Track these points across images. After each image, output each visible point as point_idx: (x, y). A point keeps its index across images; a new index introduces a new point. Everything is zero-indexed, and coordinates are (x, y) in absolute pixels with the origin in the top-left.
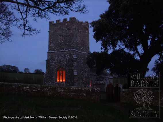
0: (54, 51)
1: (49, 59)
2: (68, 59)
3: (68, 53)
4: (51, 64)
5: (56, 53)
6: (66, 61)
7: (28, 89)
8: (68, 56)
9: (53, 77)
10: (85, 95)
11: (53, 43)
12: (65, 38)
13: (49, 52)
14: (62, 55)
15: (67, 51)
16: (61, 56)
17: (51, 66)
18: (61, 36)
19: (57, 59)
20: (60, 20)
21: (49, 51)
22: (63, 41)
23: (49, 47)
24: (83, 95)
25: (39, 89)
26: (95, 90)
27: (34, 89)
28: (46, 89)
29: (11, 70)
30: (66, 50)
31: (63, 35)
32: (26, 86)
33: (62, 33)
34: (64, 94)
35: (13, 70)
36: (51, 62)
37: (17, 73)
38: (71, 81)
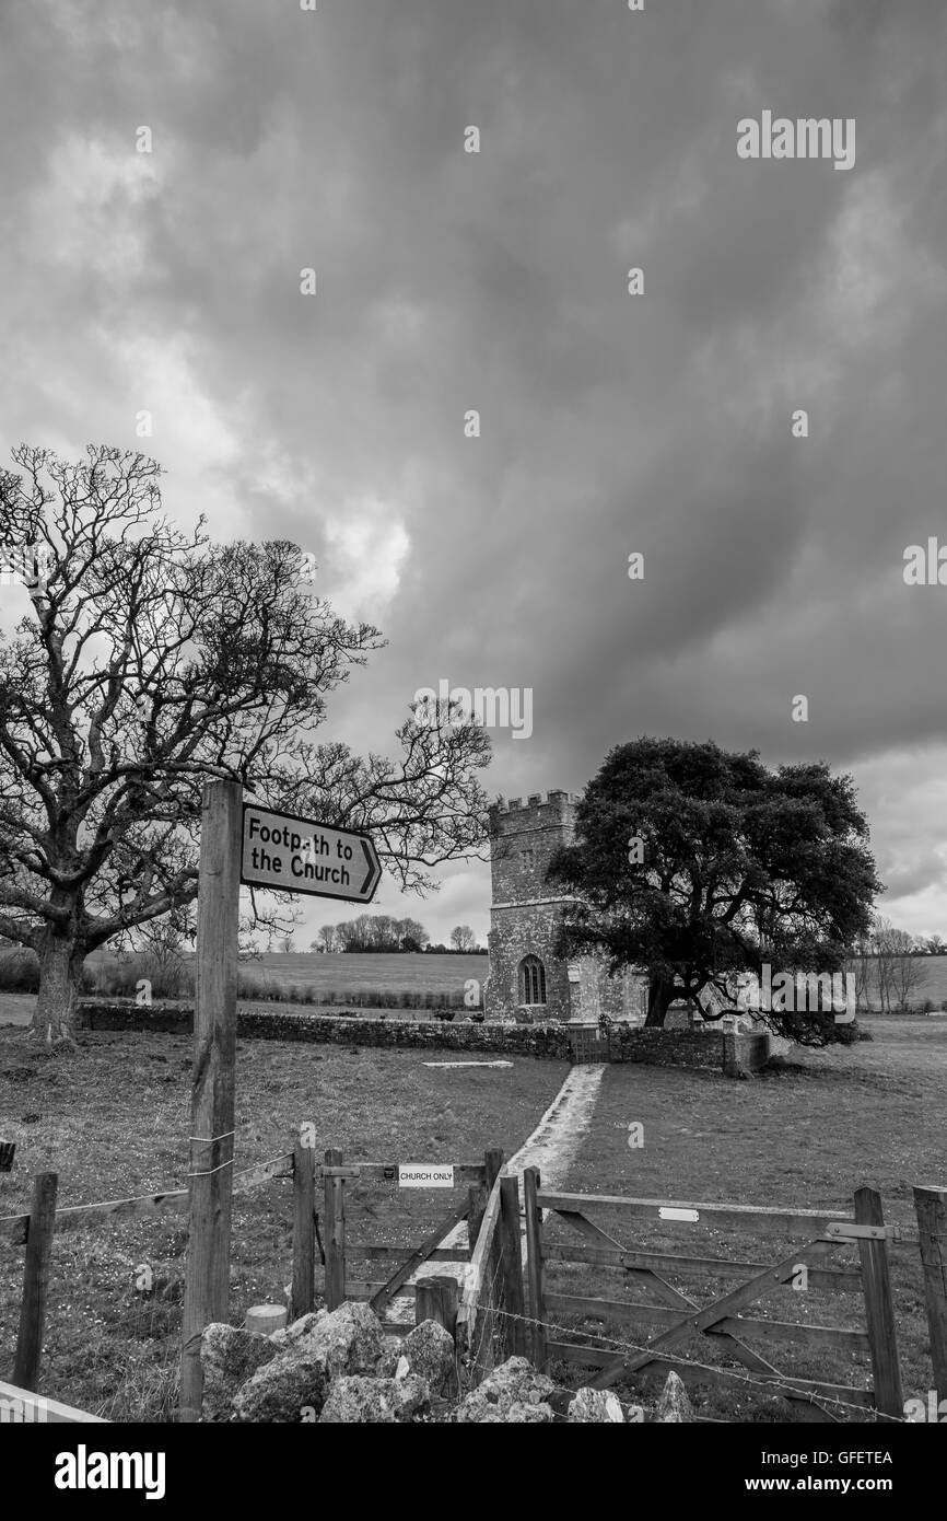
0: (508, 905)
1: (496, 930)
2: (550, 928)
3: (550, 911)
4: (502, 946)
5: (514, 910)
6: (546, 936)
7: (416, 1031)
8: (551, 920)
9: (512, 990)
10: (534, 1043)
11: (505, 878)
12: (538, 861)
13: (497, 906)
14: (533, 916)
15: (545, 904)
16: (529, 919)
17: (504, 954)
18: (528, 854)
19: (518, 929)
20: (520, 799)
21: (495, 902)
22: (532, 871)
23: (495, 890)
24: (530, 1044)
25: (440, 1032)
26: (554, 1031)
27: (429, 1031)
28: (453, 1032)
29: (395, 937)
30: (544, 901)
31: (531, 851)
32: (412, 1026)
33: (530, 842)
34: (488, 1042)
35: (402, 937)
36: (501, 941)
37: (419, 951)
38: (563, 1001)
